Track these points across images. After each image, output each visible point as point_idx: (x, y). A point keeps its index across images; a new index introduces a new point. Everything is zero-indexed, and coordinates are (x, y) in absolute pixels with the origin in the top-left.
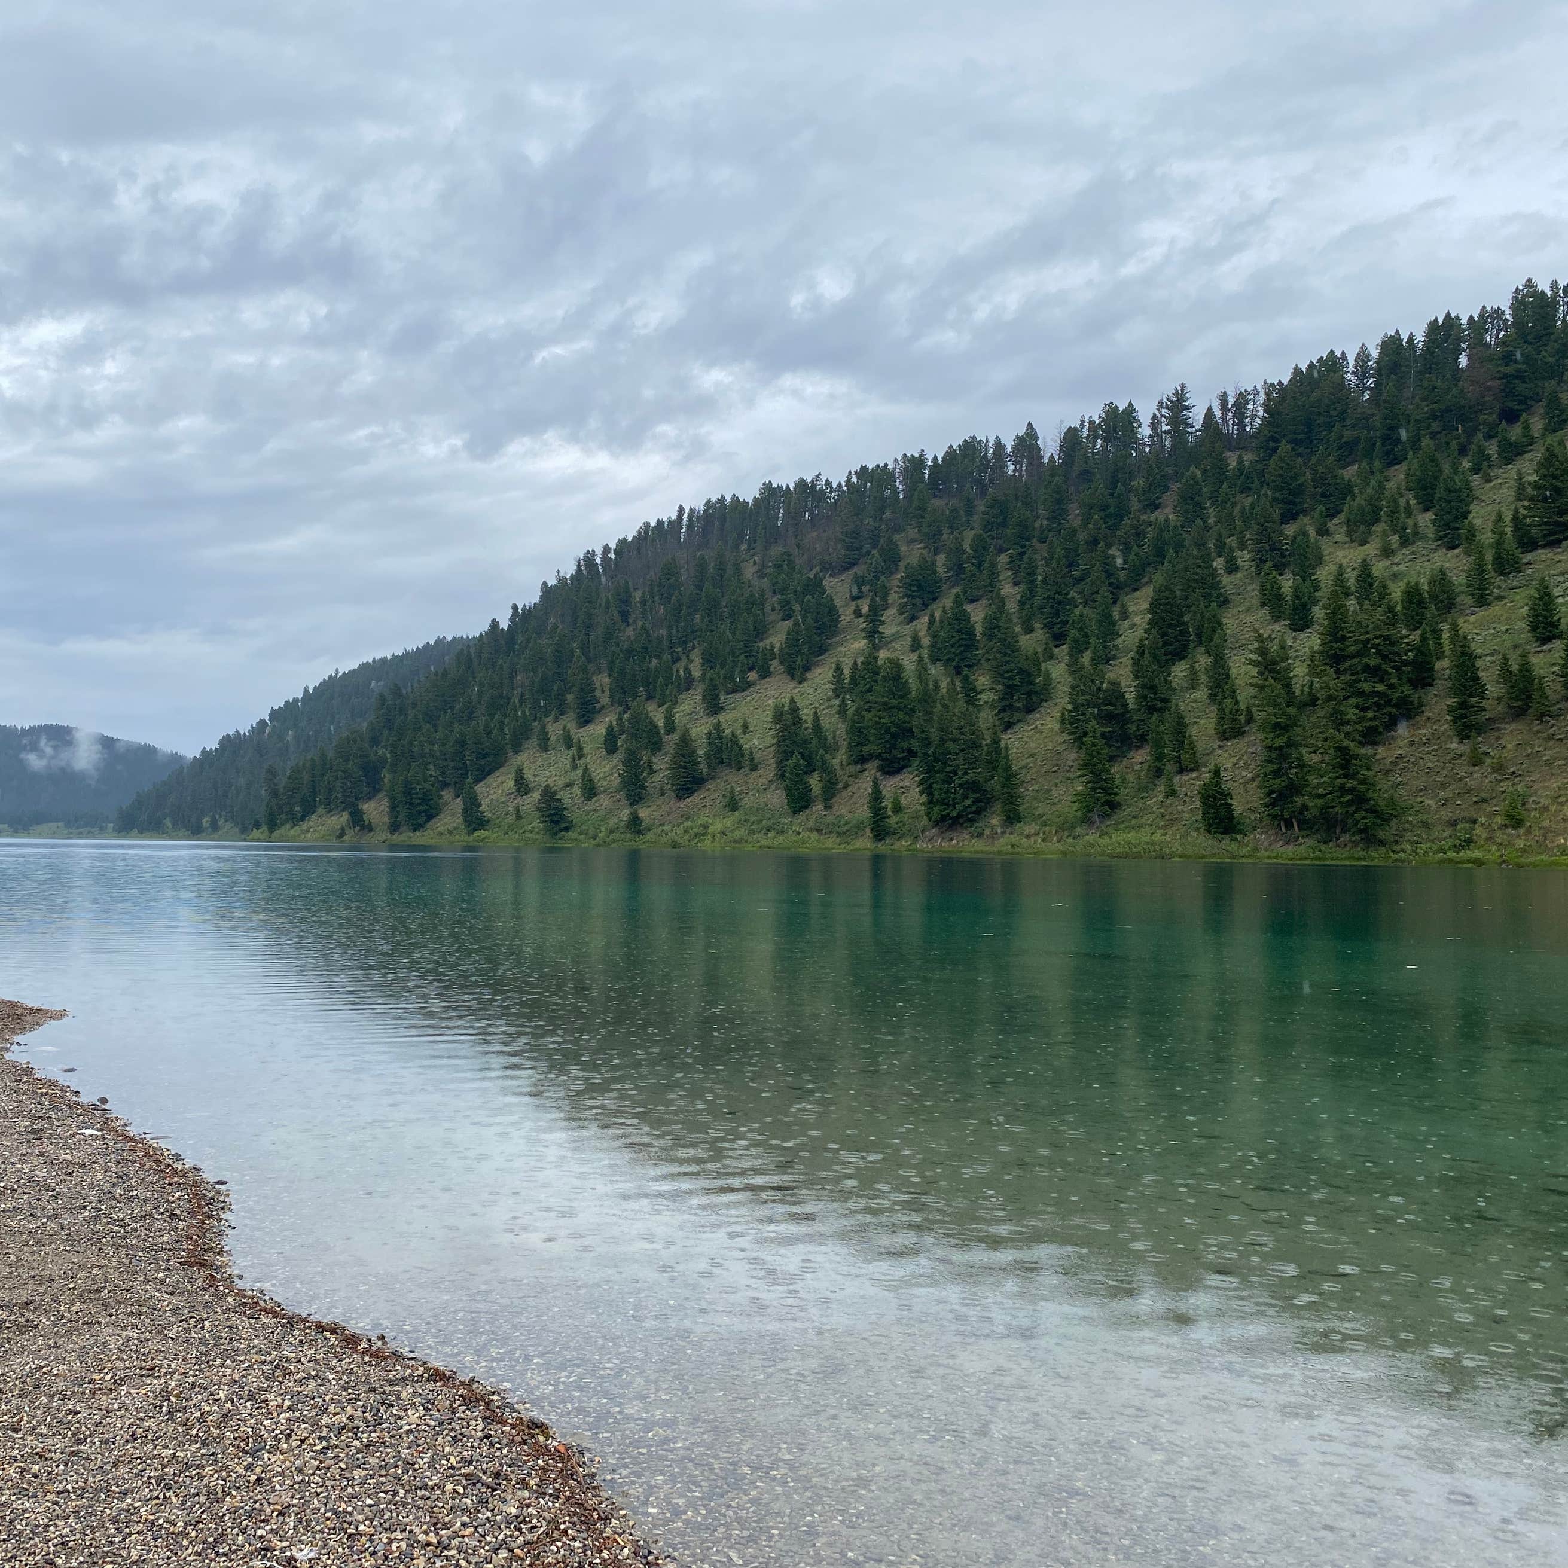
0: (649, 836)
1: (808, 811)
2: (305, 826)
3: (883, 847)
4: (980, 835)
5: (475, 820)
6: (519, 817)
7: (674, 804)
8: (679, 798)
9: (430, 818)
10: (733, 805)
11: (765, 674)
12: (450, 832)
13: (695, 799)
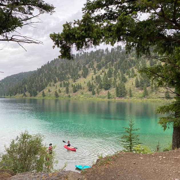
0: (71, 98)
1: (95, 95)
2: (16, 96)
3: (110, 100)
4: (126, 98)
5: (44, 95)
6: (50, 95)
7: (73, 94)
8: (74, 93)
9: (36, 95)
10: (82, 94)
11: (80, 77)
12: (40, 97)
13: (76, 93)
